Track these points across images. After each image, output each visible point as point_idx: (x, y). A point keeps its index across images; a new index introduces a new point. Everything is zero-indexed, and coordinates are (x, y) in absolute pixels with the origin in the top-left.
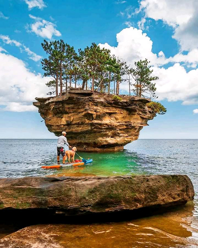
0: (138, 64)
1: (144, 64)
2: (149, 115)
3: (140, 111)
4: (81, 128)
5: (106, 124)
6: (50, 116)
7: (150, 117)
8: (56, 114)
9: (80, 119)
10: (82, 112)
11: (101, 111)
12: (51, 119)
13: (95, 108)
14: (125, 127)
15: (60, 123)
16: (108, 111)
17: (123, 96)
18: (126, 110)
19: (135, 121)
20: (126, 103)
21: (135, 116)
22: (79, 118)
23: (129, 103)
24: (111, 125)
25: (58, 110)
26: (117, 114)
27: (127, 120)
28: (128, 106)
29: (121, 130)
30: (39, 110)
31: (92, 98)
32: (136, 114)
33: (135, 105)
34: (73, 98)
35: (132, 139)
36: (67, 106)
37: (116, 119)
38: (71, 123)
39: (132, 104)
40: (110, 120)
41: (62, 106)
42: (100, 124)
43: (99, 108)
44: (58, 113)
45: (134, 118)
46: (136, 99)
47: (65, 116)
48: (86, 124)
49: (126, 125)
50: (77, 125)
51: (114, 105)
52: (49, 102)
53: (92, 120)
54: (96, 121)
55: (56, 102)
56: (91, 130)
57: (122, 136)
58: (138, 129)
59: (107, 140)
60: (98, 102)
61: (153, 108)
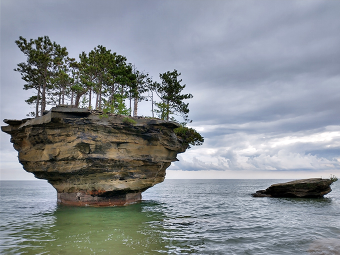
0: (165, 77)
1: (172, 76)
2: (178, 146)
3: (165, 140)
4: (71, 166)
5: (112, 160)
6: (26, 147)
7: (181, 149)
8: (34, 145)
9: (70, 152)
10: (73, 141)
11: (104, 140)
12: (27, 152)
13: (94, 134)
14: (142, 163)
15: (40, 157)
16: (114, 140)
17: (139, 118)
18: (143, 138)
19: (157, 155)
20: (143, 127)
21: (158, 148)
22: (69, 150)
23: (147, 128)
24: (119, 161)
25: (37, 139)
26: (128, 144)
27: (145, 153)
28: (146, 132)
29: (135, 168)
30: (11, 139)
31: (89, 120)
32: (159, 144)
33: (156, 131)
34: (59, 119)
35: (154, 182)
36: (50, 132)
37: (128, 152)
38: (57, 158)
39: (152, 130)
40: (117, 154)
41: (43, 132)
42: (102, 160)
43: (100, 135)
44: (38, 143)
45: (156, 151)
46: (158, 123)
47: (48, 146)
48: (79, 159)
49: (144, 161)
50: (66, 162)
51: (124, 131)
52: (24, 127)
53: (89, 153)
54: (94, 156)
55: (33, 126)
56: (88, 169)
57: (137, 177)
58: (162, 166)
59: (114, 183)
60: (98, 126)
61: (185, 137)
